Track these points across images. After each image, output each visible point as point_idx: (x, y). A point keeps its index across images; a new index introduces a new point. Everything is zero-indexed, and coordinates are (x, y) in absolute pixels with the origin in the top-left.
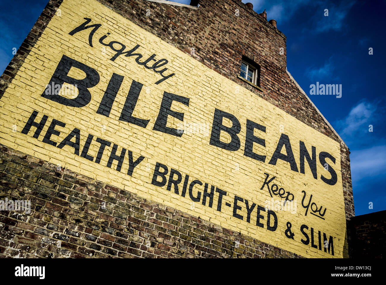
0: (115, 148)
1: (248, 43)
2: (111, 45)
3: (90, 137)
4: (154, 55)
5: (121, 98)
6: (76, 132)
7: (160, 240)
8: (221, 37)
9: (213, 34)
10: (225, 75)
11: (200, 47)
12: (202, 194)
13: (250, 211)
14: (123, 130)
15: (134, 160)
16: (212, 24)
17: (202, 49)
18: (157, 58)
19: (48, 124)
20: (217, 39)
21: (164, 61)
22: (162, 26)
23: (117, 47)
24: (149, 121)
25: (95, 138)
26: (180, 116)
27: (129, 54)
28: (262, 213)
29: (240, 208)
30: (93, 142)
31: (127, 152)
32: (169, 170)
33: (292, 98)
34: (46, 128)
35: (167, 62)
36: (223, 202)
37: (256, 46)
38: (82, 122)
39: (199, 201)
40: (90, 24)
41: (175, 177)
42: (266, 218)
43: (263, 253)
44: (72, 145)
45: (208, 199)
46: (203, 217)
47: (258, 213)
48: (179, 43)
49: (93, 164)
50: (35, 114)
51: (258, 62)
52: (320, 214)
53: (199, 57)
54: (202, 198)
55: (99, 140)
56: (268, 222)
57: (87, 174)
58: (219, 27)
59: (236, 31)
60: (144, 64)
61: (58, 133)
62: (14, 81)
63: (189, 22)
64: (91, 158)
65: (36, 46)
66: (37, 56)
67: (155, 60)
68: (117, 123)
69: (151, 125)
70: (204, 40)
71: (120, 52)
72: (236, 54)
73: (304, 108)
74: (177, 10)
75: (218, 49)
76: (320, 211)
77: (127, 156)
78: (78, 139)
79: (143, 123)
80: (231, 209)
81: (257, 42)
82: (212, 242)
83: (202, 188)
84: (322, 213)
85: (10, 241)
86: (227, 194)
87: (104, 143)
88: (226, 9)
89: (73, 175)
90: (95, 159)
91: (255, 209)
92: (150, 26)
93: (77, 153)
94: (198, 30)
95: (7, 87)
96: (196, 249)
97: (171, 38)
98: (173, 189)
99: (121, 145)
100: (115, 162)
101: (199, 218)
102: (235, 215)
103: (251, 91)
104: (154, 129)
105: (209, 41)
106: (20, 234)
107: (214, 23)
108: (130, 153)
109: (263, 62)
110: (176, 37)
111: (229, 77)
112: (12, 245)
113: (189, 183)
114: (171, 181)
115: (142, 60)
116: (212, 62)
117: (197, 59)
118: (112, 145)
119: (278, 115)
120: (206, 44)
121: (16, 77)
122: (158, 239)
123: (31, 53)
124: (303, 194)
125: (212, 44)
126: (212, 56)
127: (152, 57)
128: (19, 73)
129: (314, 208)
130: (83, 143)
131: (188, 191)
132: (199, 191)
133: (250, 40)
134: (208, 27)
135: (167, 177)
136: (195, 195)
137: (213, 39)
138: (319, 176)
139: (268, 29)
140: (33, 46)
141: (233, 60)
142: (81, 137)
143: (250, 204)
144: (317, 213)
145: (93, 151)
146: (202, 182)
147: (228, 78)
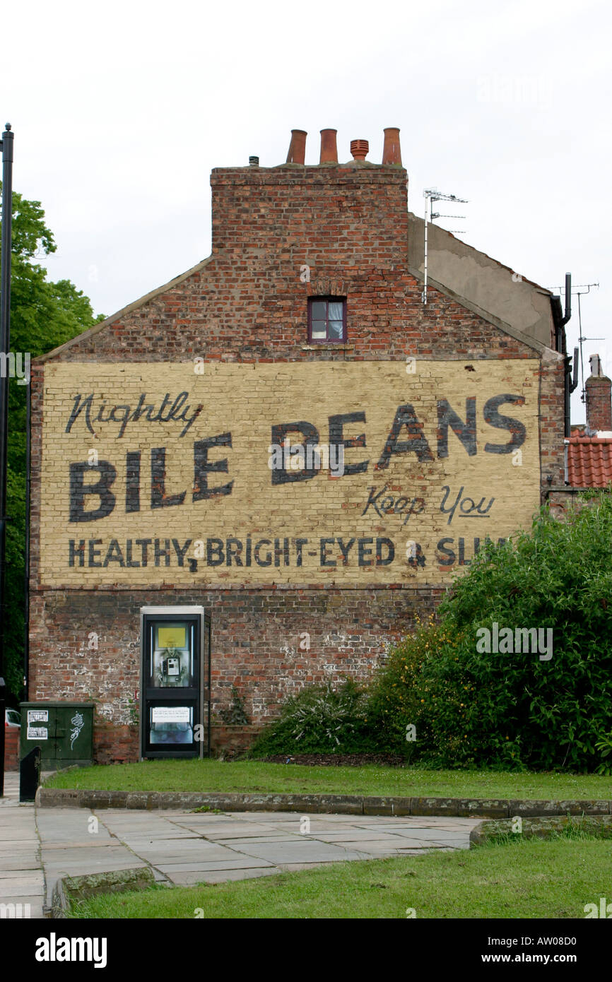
0: (157, 543)
1: (316, 262)
2: (112, 417)
3: (130, 542)
4: (168, 395)
5: (146, 480)
6: (115, 543)
7: (232, 620)
8: (262, 288)
9: (247, 292)
10: (280, 359)
11: (231, 335)
12: (273, 553)
13: (345, 549)
14: (160, 519)
15: (182, 546)
16: (243, 273)
17: (234, 335)
18: (173, 399)
19: (87, 547)
20: (256, 297)
21: (183, 397)
22: (166, 339)
23: (119, 414)
24: (185, 493)
25: (134, 542)
26: (222, 466)
27: (137, 416)
28: (367, 546)
29: (330, 552)
30: (134, 546)
31: (171, 542)
32: (224, 541)
33: (419, 323)
34: (86, 552)
35: (186, 394)
36: (305, 552)
37: (334, 257)
38: (116, 530)
39: (270, 564)
40: (81, 402)
41: (234, 547)
42: (375, 552)
43: (373, 597)
44: (116, 559)
45: (282, 557)
46: (277, 581)
47: (361, 549)
48: (197, 351)
49: (142, 569)
50: (72, 543)
51: (340, 290)
52: (479, 511)
53: (231, 356)
54: (273, 559)
55: (138, 542)
56: (379, 554)
57: (140, 582)
58: (255, 269)
59: (289, 251)
60: (159, 418)
61: (98, 553)
62: (42, 519)
63: (203, 298)
64: (136, 565)
65: (43, 468)
66: (48, 479)
67: (171, 403)
68: (150, 513)
69: (189, 497)
70: (234, 316)
71: (125, 420)
72: (295, 304)
73: (449, 329)
74: (180, 292)
75: (261, 315)
76: (479, 506)
77: (172, 546)
78: (119, 551)
79: (180, 499)
80: (318, 558)
81: (336, 246)
82: (296, 604)
83: (272, 546)
84: (482, 509)
85: (100, 659)
86: (309, 540)
87: (144, 543)
88: (262, 216)
89: (127, 588)
90: (141, 563)
91: (356, 546)
92: (149, 352)
93: (122, 565)
94: (221, 303)
95: (40, 529)
96: (277, 617)
97: (183, 350)
98: (234, 563)
99: (162, 536)
100: (163, 558)
101: (274, 583)
102: (323, 562)
103: (332, 359)
104: (195, 499)
105: (243, 313)
106: (104, 652)
107: (245, 269)
108: (175, 542)
109: (352, 283)
110: (191, 343)
111: (288, 358)
112: (102, 661)
113: (253, 547)
114: (230, 553)
115: (154, 414)
116: (254, 348)
117: (230, 360)
118: (153, 541)
119: (389, 375)
120: (239, 321)
121: (42, 514)
122: (229, 620)
123: (43, 480)
124: (445, 492)
125: (249, 315)
126: (252, 338)
127: (166, 402)
128: (43, 508)
129: (467, 506)
130: (124, 552)
131: (253, 558)
132: (269, 552)
133: (321, 251)
134: (236, 284)
135: (224, 551)
136: (263, 558)
137: (249, 304)
138: (481, 446)
139: (359, 193)
140: (40, 471)
141: (289, 320)
142: (121, 547)
143: (346, 541)
144: (475, 512)
145: (137, 556)
146: (270, 540)
147: (285, 361)
